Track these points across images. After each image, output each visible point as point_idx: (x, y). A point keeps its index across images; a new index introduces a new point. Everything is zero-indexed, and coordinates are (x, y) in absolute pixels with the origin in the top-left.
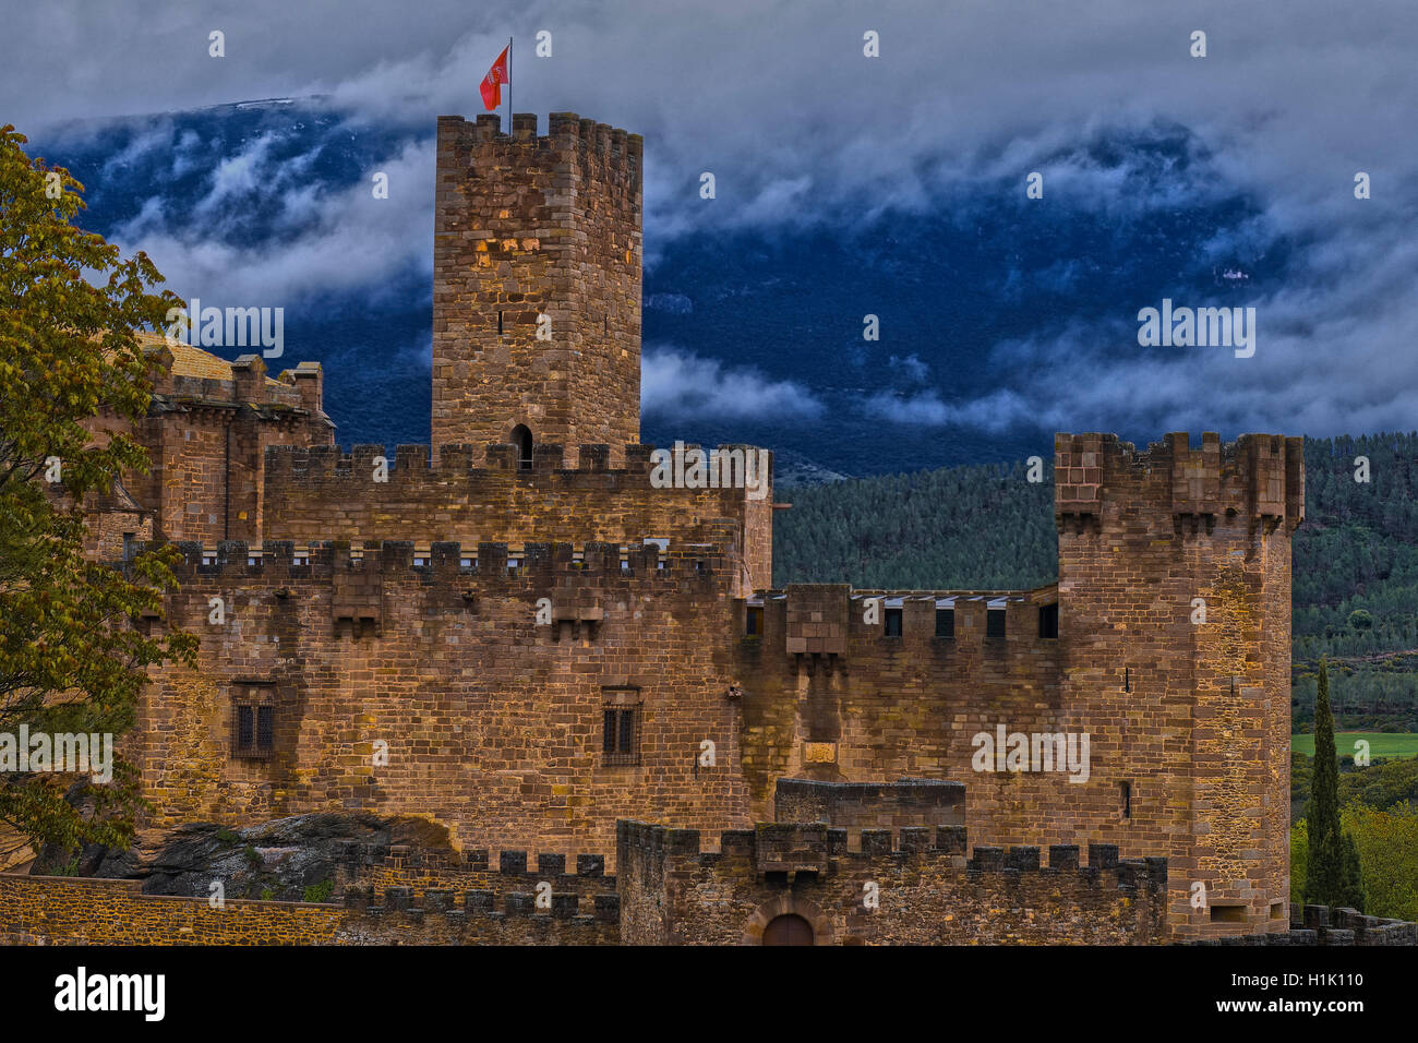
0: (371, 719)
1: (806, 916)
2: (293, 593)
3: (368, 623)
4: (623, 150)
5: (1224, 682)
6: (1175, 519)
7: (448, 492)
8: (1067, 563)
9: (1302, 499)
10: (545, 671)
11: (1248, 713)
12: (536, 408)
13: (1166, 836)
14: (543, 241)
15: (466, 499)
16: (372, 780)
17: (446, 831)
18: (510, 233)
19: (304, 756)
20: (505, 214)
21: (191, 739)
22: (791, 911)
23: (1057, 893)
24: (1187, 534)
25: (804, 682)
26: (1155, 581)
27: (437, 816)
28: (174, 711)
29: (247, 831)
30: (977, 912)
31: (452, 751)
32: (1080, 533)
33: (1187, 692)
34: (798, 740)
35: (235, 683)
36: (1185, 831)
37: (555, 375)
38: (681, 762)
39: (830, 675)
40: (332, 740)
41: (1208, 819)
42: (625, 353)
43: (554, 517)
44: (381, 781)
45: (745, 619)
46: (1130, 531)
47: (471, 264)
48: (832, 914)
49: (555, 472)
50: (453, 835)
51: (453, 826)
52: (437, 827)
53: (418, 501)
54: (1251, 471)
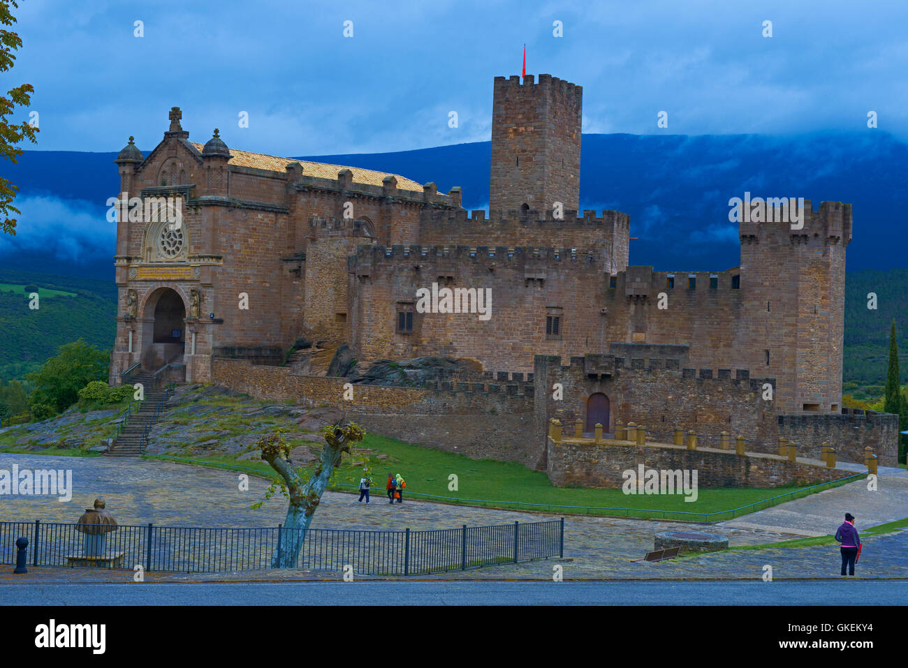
0: (452, 318)
1: (606, 394)
2: (421, 266)
3: (450, 278)
4: (573, 91)
5: (812, 308)
6: (791, 237)
7: (492, 229)
8: (744, 256)
9: (851, 230)
10: (522, 300)
11: (823, 322)
12: (531, 197)
13: (784, 374)
14: (535, 127)
15: (499, 232)
16: (451, 343)
17: (481, 365)
18: (522, 125)
19: (424, 333)
20: (520, 116)
21: (380, 325)
22: (600, 391)
23: (721, 389)
24: (796, 244)
25: (633, 307)
26: (781, 264)
27: (477, 359)
28: (374, 314)
29: (402, 363)
30: (684, 395)
31: (484, 332)
32: (750, 244)
33: (793, 312)
34: (630, 332)
35: (398, 303)
36: (792, 371)
37: (539, 183)
38: (580, 340)
39: (643, 304)
40: (436, 327)
41: (803, 366)
42: (572, 176)
43: (535, 240)
44: (455, 344)
45: (609, 281)
46: (771, 243)
47: (506, 137)
48: (617, 393)
49: (536, 221)
50: (483, 366)
51: (483, 363)
52: (478, 363)
53: (479, 233)
54: (825, 217)
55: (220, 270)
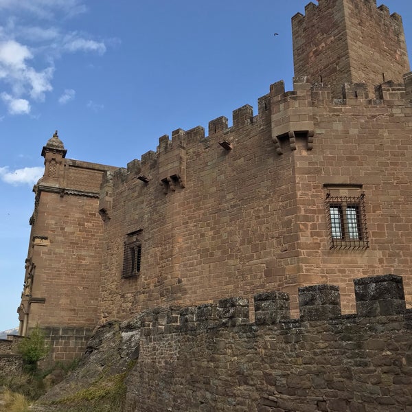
3: (175, 179)
10: (275, 180)
14: (335, 35)
16: (180, 281)
28: (109, 258)
35: (128, 234)
40: (163, 258)
44: (184, 281)
55: (45, 249)
